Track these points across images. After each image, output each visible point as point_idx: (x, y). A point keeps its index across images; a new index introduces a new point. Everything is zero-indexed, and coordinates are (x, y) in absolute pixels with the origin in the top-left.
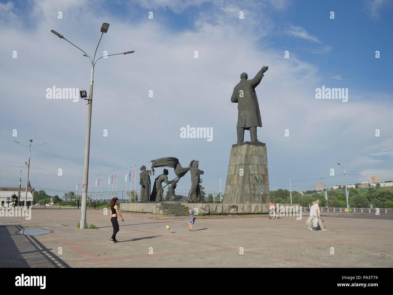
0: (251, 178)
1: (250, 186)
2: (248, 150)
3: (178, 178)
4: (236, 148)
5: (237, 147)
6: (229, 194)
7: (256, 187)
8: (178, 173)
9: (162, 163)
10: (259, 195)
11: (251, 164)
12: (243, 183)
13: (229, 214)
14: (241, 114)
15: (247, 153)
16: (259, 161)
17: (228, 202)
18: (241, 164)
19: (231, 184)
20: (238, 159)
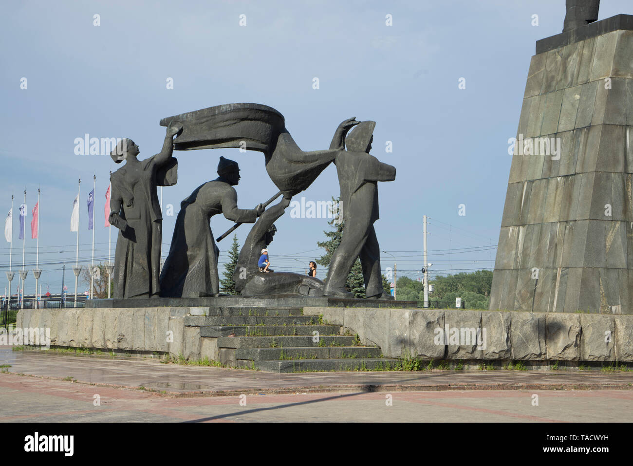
1: (630, 231)
3: (282, 196)
4: (554, 57)
5: (565, 50)
6: (519, 266)
8: (281, 175)
9: (210, 128)
12: (596, 215)
13: (540, 363)
15: (615, 72)
17: (516, 304)
18: (581, 129)
19: (532, 223)
20: (566, 106)
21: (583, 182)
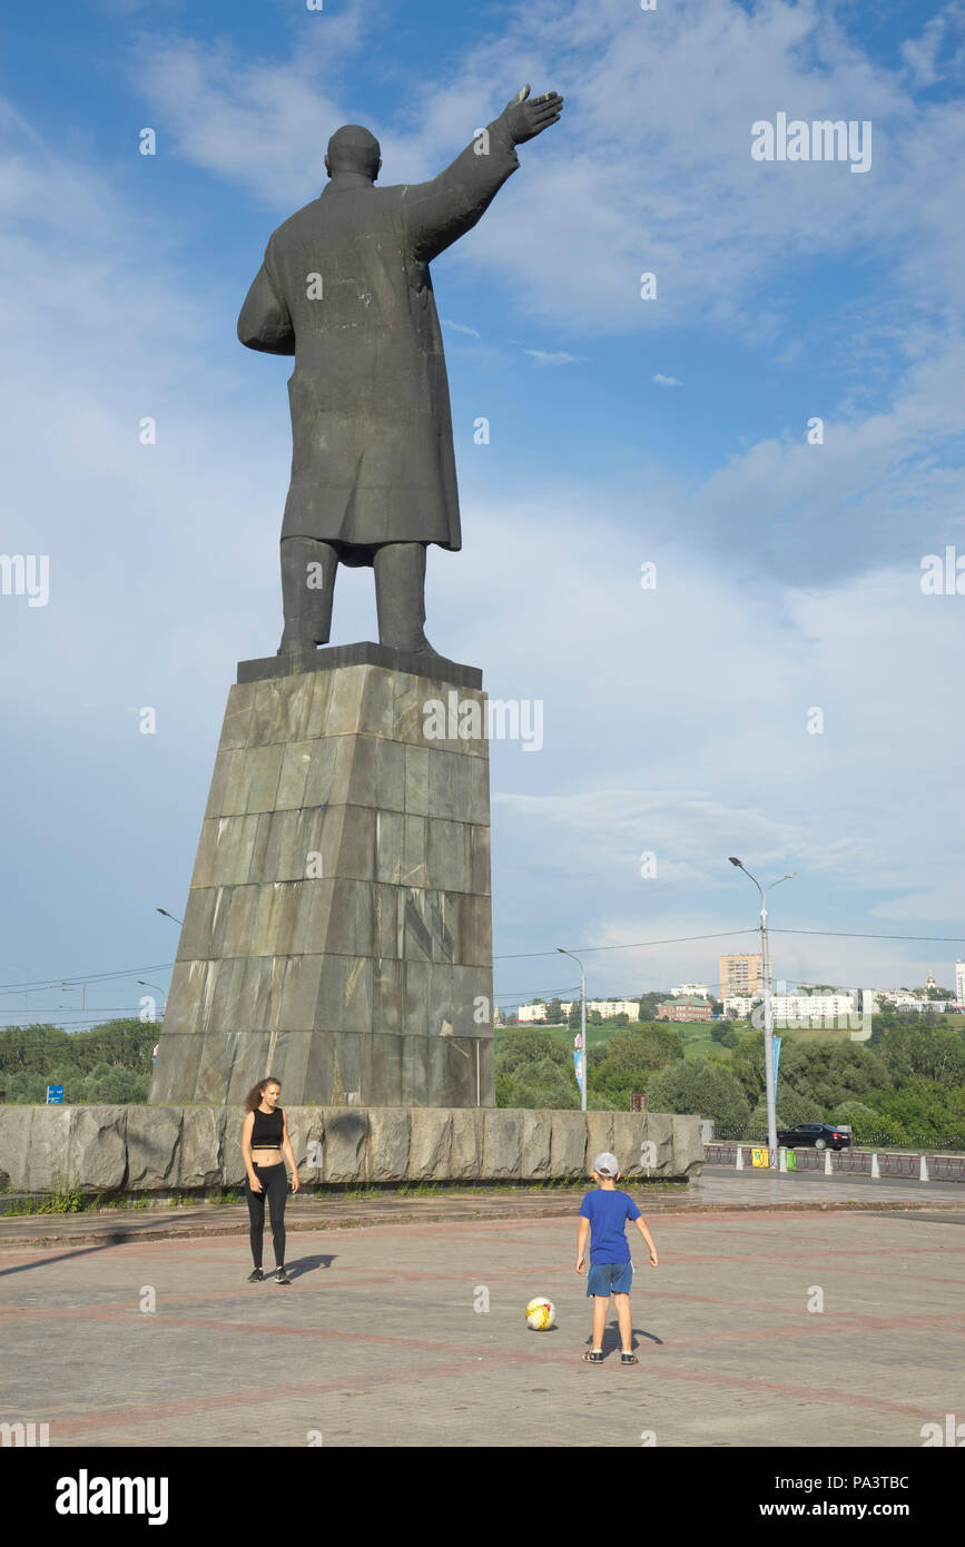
0: (384, 915)
1: (377, 973)
2: (373, 704)
5: (285, 683)
6: (206, 1027)
7: (415, 986)
10: (428, 1043)
11: (392, 812)
12: (334, 950)
14: (323, 444)
15: (364, 727)
16: (441, 791)
17: (198, 1092)
18: (313, 809)
19: (230, 956)
20: (289, 770)
21: (316, 894)
